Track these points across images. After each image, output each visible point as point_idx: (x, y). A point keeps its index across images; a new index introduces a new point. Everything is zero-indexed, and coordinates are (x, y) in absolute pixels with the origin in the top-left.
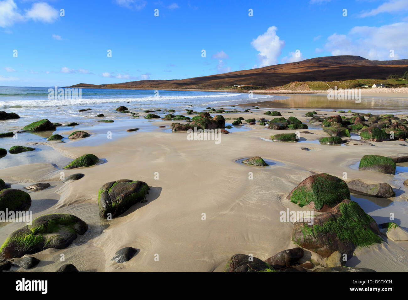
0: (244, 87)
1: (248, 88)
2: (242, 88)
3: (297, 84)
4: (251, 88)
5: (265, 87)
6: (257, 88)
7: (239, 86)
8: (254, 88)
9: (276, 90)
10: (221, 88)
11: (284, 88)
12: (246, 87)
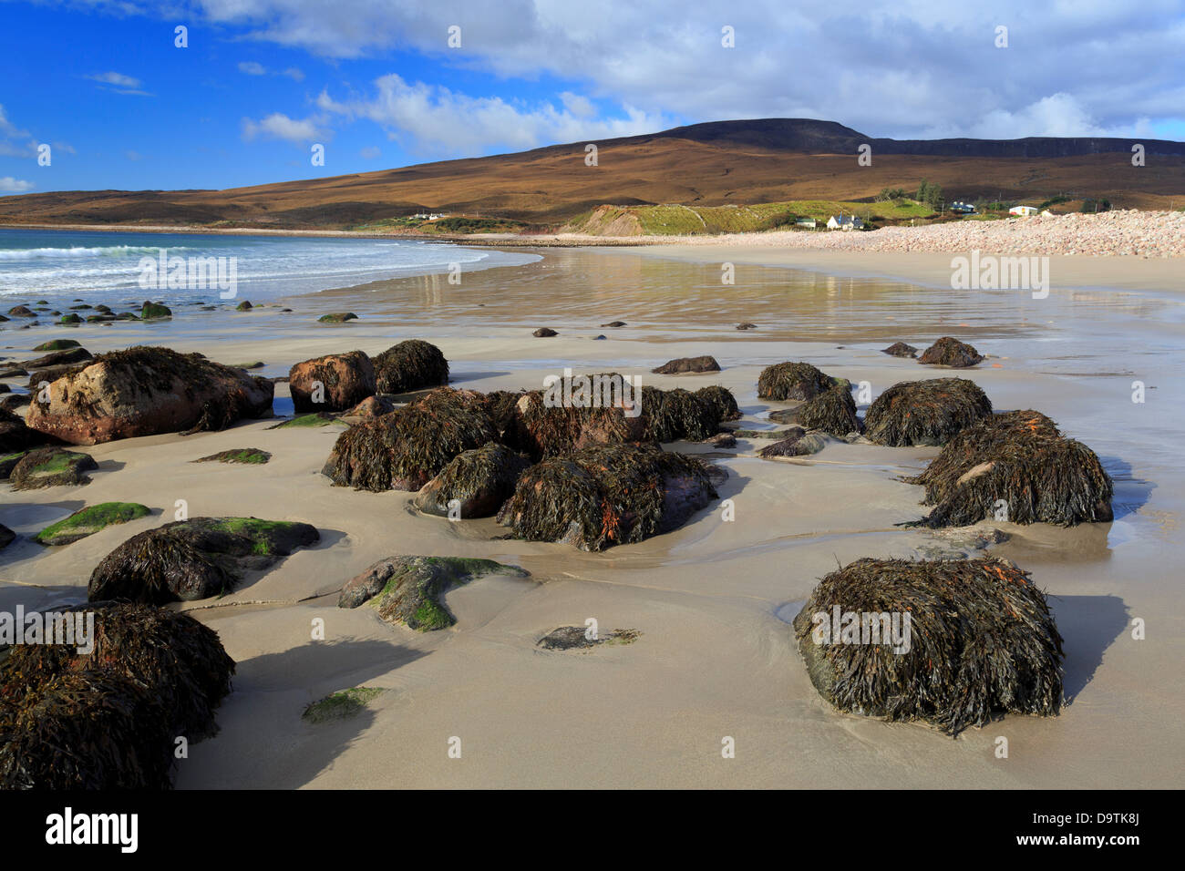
0: (447, 220)
1: (460, 225)
2: (441, 224)
3: (609, 214)
4: (472, 225)
5: (521, 222)
6: (494, 226)
7: (431, 218)
8: (483, 226)
9: (548, 233)
10: (365, 226)
11: (574, 227)
12: (452, 220)
